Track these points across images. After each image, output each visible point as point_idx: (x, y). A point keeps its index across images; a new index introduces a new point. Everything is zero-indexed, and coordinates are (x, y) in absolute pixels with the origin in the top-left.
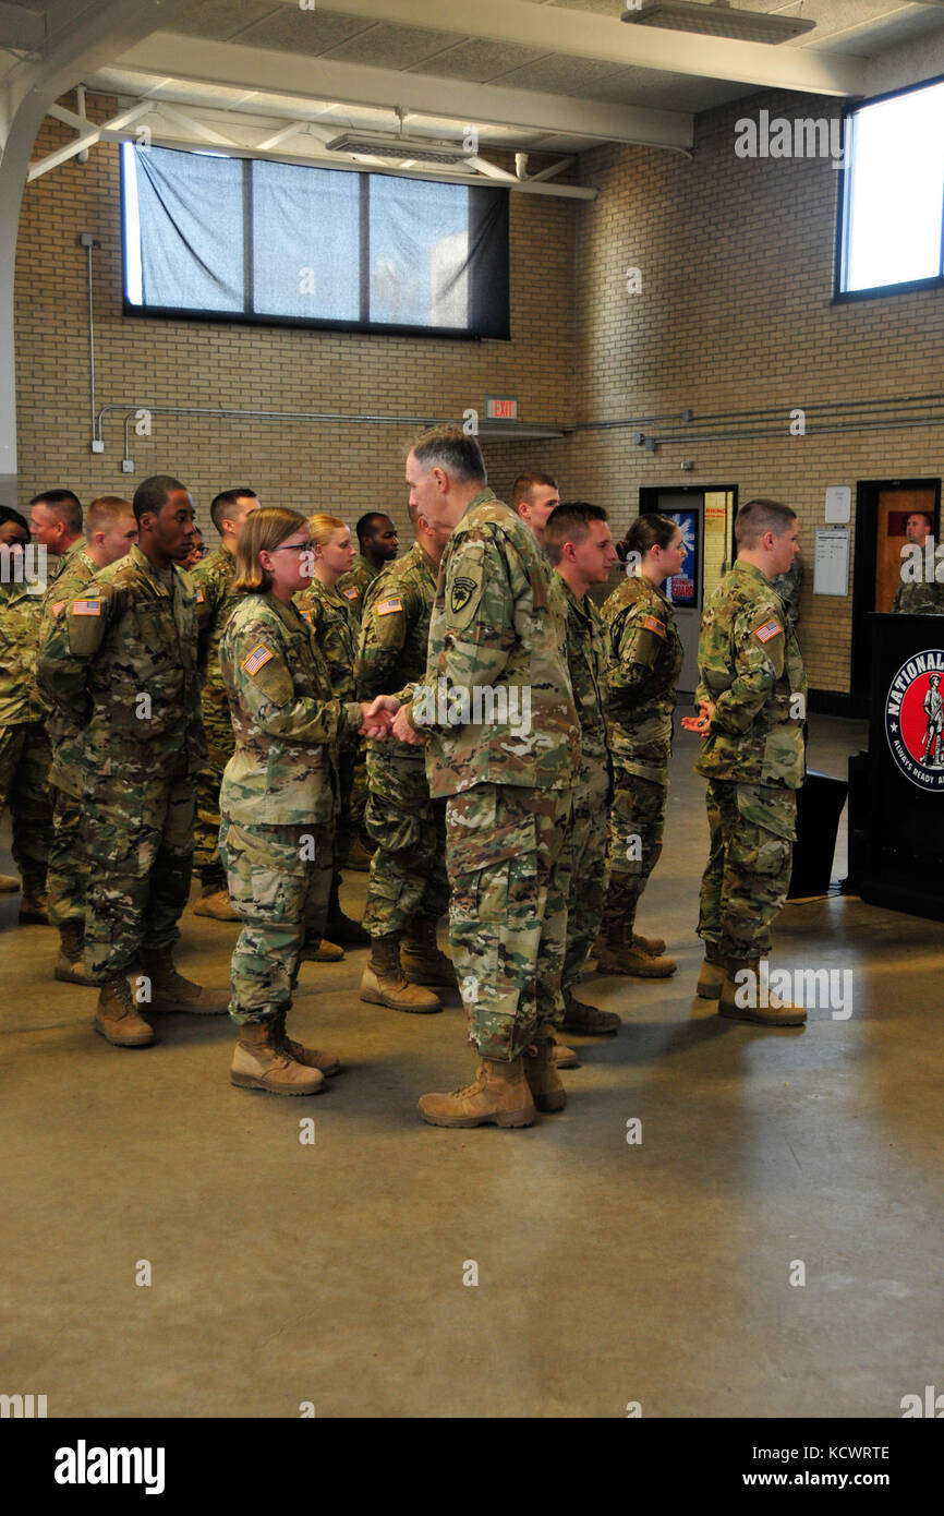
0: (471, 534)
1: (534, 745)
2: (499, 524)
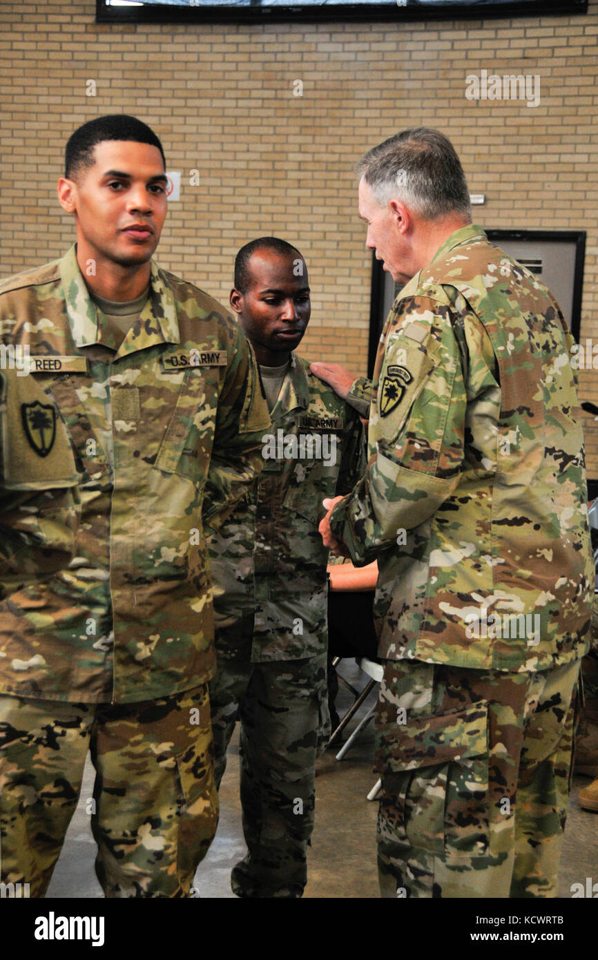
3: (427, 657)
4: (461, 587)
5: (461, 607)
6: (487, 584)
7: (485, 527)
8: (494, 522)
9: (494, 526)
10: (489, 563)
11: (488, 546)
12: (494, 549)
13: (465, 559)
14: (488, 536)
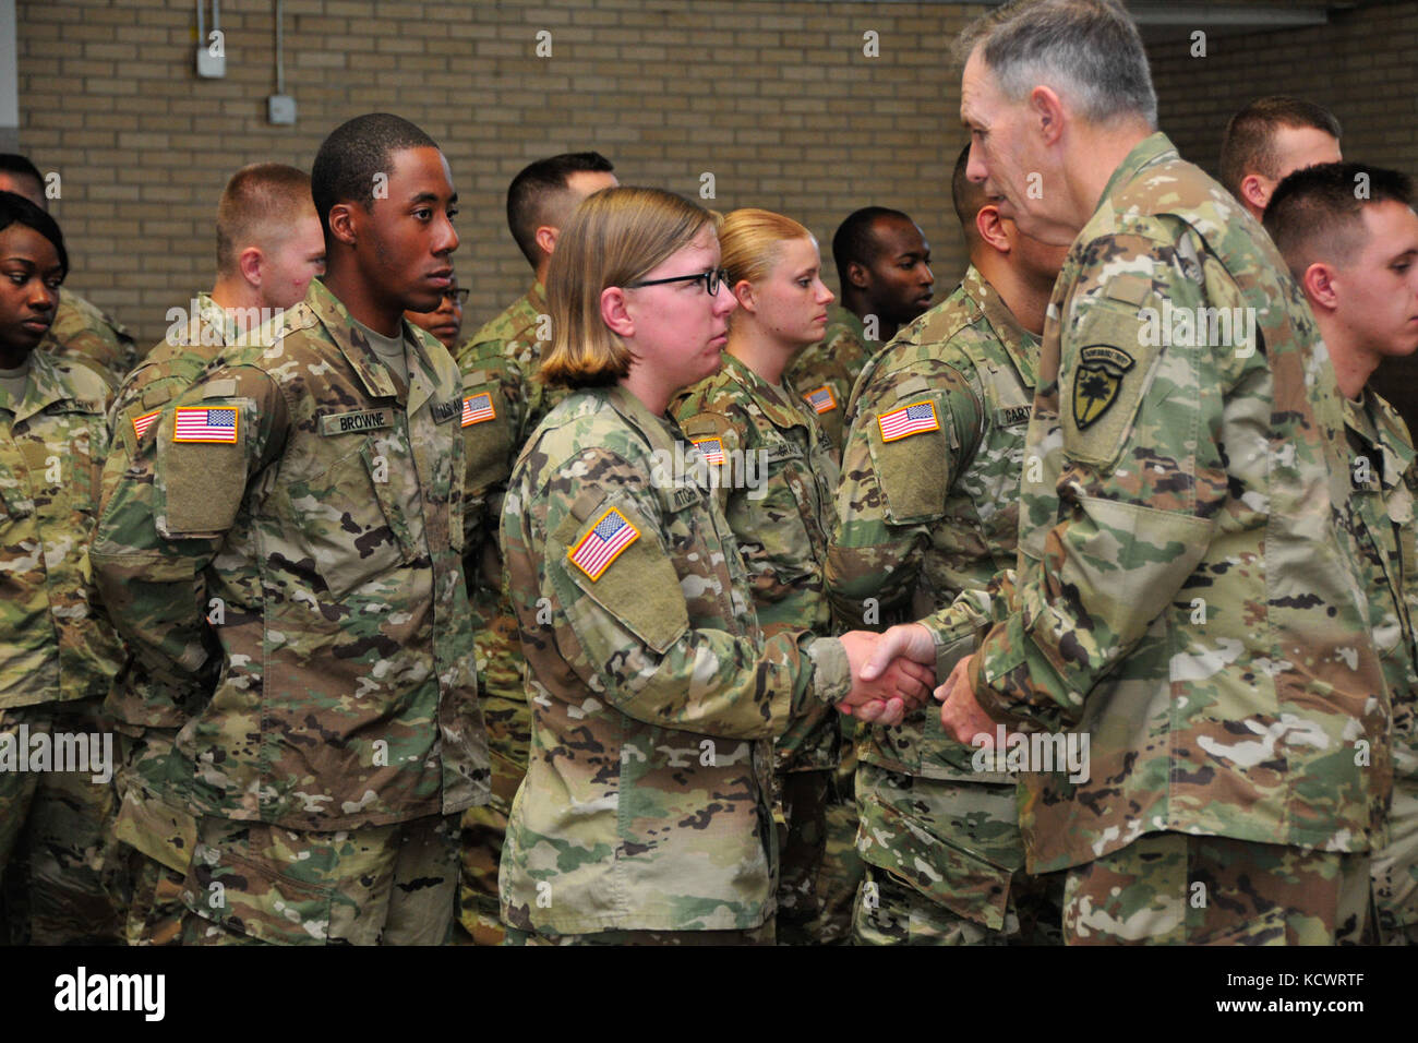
0: (1119, 242)
1: (1281, 742)
2: (1189, 217)
3: (1189, 825)
4: (1228, 711)
5: (1231, 743)
6: (1269, 705)
7: (1257, 612)
8: (1272, 603)
9: (1272, 608)
10: (1267, 671)
11: (1264, 642)
12: (1274, 647)
13: (1227, 665)
14: (1264, 626)
